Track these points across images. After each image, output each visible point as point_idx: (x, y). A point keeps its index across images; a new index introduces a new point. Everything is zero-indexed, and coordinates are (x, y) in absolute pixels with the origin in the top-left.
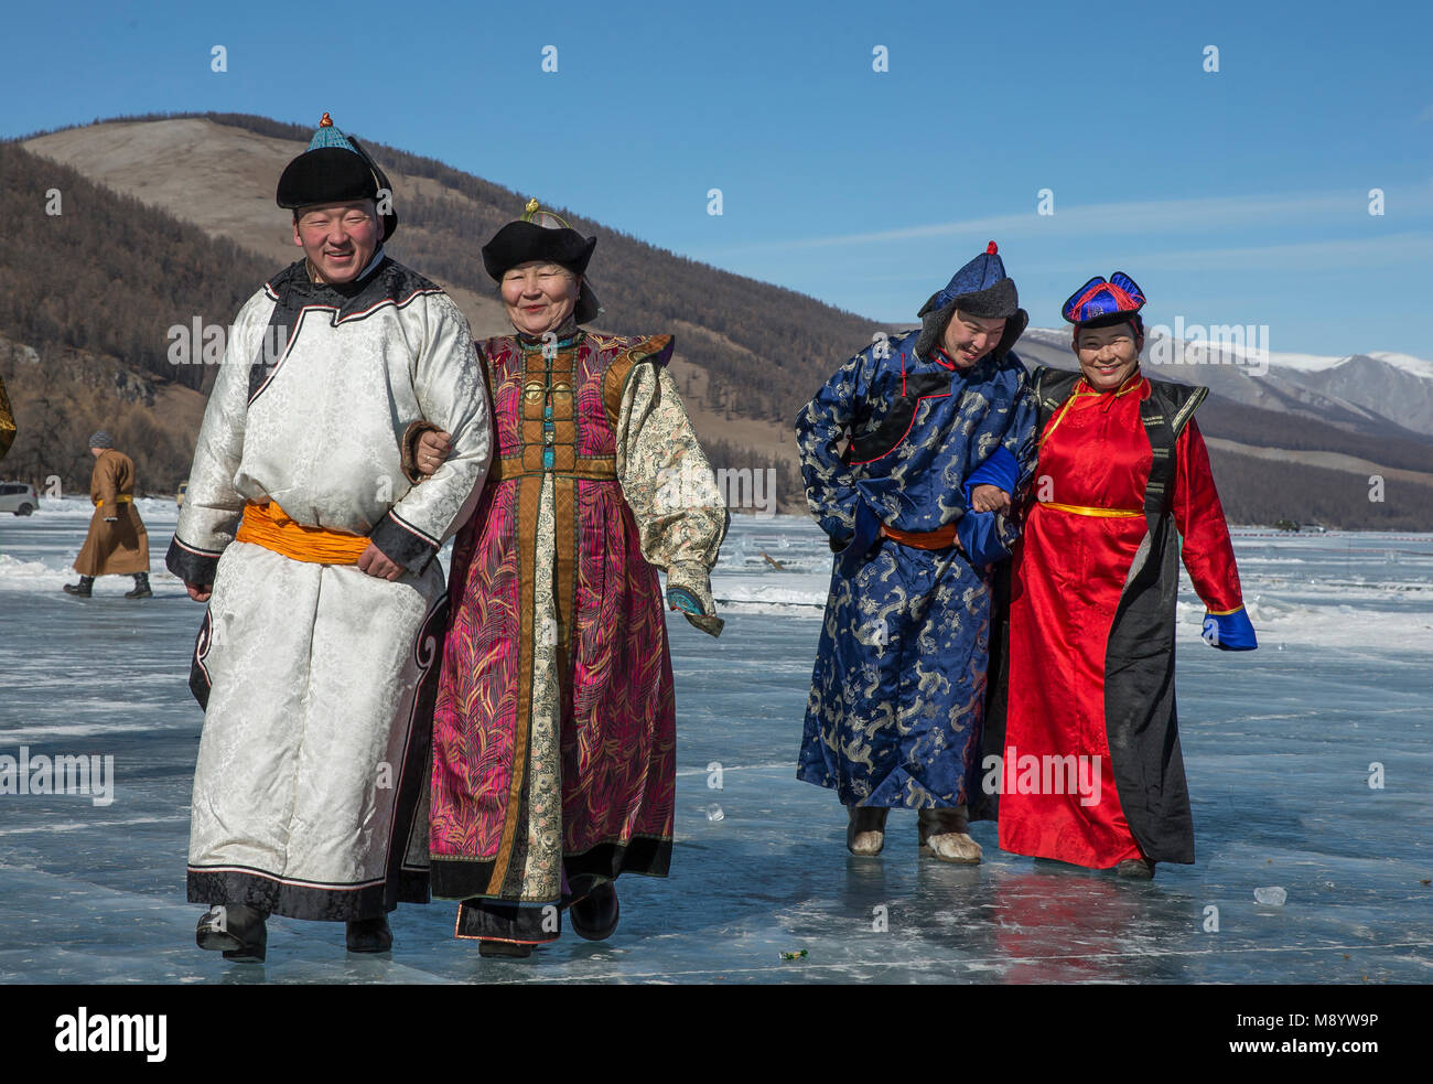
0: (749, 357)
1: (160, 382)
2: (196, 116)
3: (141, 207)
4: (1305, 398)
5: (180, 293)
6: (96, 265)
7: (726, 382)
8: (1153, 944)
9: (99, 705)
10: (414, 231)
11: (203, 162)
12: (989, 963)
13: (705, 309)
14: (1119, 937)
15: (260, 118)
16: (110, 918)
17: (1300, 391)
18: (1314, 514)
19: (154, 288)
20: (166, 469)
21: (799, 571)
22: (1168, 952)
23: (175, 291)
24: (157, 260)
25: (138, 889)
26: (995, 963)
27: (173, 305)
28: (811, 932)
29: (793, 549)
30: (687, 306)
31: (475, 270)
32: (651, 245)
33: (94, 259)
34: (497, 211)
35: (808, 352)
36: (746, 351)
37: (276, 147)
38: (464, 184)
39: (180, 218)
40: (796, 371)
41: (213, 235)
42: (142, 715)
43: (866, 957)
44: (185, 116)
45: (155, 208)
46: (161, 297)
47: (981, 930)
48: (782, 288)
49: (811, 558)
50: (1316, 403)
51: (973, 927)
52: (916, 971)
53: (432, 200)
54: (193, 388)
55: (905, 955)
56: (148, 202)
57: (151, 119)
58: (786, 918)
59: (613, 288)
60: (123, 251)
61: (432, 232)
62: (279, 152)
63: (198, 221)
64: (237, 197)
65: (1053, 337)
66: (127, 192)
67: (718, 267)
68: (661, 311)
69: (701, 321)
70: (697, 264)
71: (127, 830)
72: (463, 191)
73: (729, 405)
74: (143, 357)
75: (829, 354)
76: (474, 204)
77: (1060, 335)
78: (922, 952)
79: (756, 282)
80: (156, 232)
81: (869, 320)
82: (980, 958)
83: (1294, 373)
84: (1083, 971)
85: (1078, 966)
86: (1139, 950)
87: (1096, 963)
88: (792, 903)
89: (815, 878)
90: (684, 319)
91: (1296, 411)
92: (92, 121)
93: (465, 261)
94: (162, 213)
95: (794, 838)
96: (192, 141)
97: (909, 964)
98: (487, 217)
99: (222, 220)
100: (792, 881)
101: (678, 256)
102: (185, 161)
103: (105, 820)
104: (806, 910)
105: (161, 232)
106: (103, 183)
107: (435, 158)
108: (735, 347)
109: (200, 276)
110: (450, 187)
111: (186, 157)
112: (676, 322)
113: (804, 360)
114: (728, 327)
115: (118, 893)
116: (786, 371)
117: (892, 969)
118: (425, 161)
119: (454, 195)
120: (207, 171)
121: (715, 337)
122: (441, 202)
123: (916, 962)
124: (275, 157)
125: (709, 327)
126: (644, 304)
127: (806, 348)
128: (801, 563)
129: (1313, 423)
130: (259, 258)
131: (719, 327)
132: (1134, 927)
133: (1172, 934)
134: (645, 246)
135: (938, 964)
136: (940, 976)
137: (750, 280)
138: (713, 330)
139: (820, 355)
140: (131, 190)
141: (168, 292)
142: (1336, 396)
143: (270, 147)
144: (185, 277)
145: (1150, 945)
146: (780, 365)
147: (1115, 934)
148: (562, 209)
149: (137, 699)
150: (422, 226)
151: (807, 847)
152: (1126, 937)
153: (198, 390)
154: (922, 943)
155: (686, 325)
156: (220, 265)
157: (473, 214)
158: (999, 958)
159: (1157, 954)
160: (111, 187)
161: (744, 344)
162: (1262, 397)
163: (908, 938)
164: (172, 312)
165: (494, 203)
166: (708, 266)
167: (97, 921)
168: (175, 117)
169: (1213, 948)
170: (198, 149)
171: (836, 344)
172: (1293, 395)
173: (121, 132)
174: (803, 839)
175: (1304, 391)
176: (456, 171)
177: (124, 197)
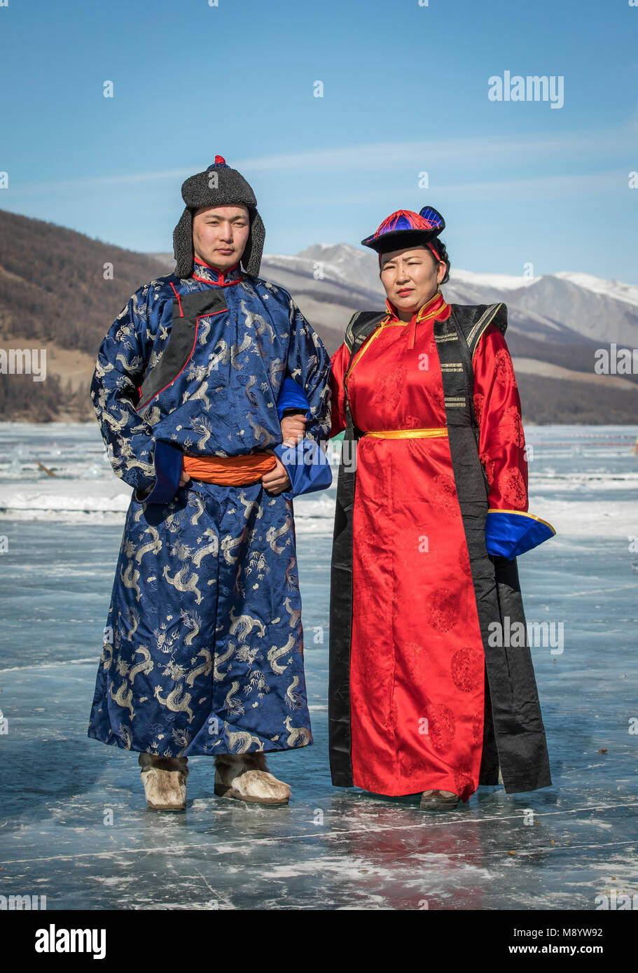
0: (22, 285)
8: (375, 821)
12: (235, 845)
14: (347, 816)
21: (69, 477)
22: (388, 828)
26: (239, 845)
28: (80, 823)
29: (64, 456)
36: (19, 279)
43: (128, 844)
47: (229, 814)
49: (80, 465)
51: (221, 812)
52: (171, 855)
55: (162, 841)
58: (59, 810)
78: (178, 838)
82: (227, 840)
84: (316, 849)
85: (311, 844)
86: (364, 827)
87: (327, 840)
88: (63, 796)
89: (84, 771)
95: (65, 734)
97: (166, 850)
100: (62, 775)
104: (76, 802)
108: (11, 276)
117: (152, 855)
123: (172, 847)
128: (70, 469)
132: (360, 806)
133: (392, 810)
135: (191, 849)
136: (193, 860)
142: (529, 310)
145: (373, 822)
147: (343, 813)
151: (77, 742)
152: (353, 815)
154: (177, 829)
158: (244, 839)
159: (378, 830)
161: (17, 273)
163: (165, 825)
169: (426, 821)
174: (73, 735)
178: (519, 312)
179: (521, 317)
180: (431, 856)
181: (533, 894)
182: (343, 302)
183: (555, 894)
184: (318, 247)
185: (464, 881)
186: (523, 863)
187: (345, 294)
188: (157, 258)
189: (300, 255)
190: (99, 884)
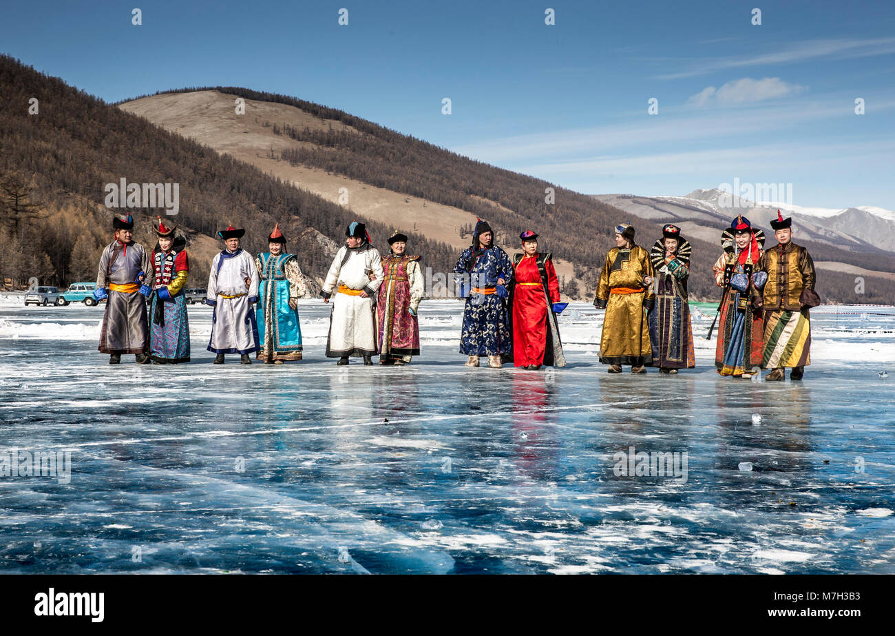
0: (512, 215)
1: (192, 233)
2: (211, 89)
3: (182, 139)
4: (821, 233)
5: (203, 184)
6: (159, 171)
7: (500, 228)
9: (151, 390)
10: (329, 149)
11: (214, 114)
13: (488, 189)
15: (245, 89)
16: (149, 479)
17: (818, 228)
18: (827, 296)
19: (189, 183)
20: (197, 280)
23: (200, 184)
24: (190, 167)
25: (163, 467)
27: (199, 191)
30: (478, 187)
31: (362, 170)
32: (458, 155)
33: (157, 167)
34: (373, 137)
35: (545, 212)
36: (511, 211)
37: (254, 105)
38: (355, 123)
39: (203, 144)
40: (538, 222)
41: (221, 153)
42: (173, 394)
44: (205, 89)
45: (190, 139)
46: (193, 187)
48: (530, 177)
50: (827, 235)
53: (338, 132)
54: (211, 236)
56: (186, 136)
57: (187, 91)
59: (437, 178)
60: (173, 164)
61: (338, 149)
62: (255, 107)
63: (212, 146)
64: (233, 132)
65: (680, 201)
66: (174, 131)
67: (495, 166)
68: (463, 190)
69: (485, 196)
70: (483, 164)
71: (160, 443)
72: (355, 127)
73: (502, 241)
74: (184, 220)
75: (556, 213)
76: (361, 134)
77: (684, 199)
79: (516, 174)
80: (190, 152)
81: (578, 193)
83: (815, 218)
90: (476, 195)
91: (817, 240)
92: (155, 92)
93: (356, 165)
94: (193, 141)
96: (208, 103)
98: (368, 141)
99: (225, 145)
101: (473, 160)
102: (206, 113)
103: (149, 438)
105: (192, 152)
106: (161, 126)
107: (339, 109)
108: (505, 209)
109: (214, 176)
110: (348, 125)
111: (206, 111)
112: (472, 196)
113: (542, 216)
114: (500, 198)
115: (153, 469)
116: (533, 222)
118: (334, 111)
119: (350, 129)
120: (217, 118)
121: (493, 204)
122: (343, 133)
124: (253, 110)
125: (490, 198)
126: (454, 187)
127: (543, 209)
129: (826, 246)
130: (246, 165)
131: (495, 199)
134: (454, 155)
137: (512, 173)
138: (492, 200)
139: (551, 213)
140: (176, 130)
141: (197, 184)
142: (839, 231)
143: (251, 105)
144: (206, 176)
146: (529, 218)
148: (409, 135)
149: (172, 387)
150: (333, 146)
153: (214, 237)
155: (478, 198)
156: (224, 170)
157: (360, 140)
160: (166, 128)
161: (509, 208)
162: (797, 232)
164: (200, 195)
165: (372, 133)
166: (489, 166)
167: (141, 481)
168: (199, 90)
170: (212, 107)
171: (560, 206)
172: (815, 231)
173: (172, 98)
175: (821, 228)
176: (351, 116)
177: (173, 134)
178: (832, 232)
179: (833, 235)
180: (703, 505)
181: (759, 524)
182: (715, 226)
183: (773, 525)
184: (700, 191)
185: (720, 517)
186: (757, 511)
187: (718, 220)
188: (596, 198)
189: (687, 196)
190: (503, 511)
